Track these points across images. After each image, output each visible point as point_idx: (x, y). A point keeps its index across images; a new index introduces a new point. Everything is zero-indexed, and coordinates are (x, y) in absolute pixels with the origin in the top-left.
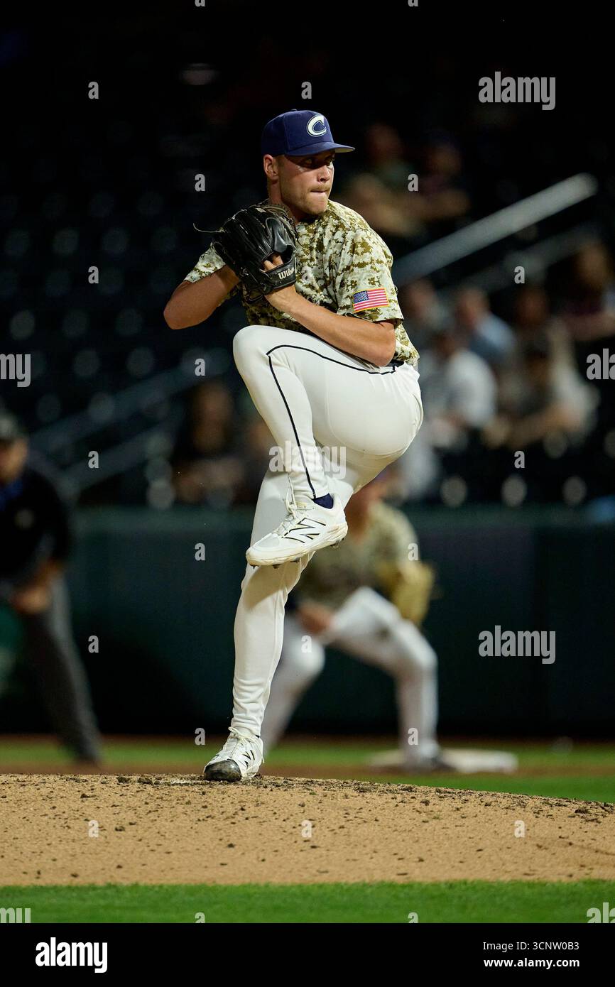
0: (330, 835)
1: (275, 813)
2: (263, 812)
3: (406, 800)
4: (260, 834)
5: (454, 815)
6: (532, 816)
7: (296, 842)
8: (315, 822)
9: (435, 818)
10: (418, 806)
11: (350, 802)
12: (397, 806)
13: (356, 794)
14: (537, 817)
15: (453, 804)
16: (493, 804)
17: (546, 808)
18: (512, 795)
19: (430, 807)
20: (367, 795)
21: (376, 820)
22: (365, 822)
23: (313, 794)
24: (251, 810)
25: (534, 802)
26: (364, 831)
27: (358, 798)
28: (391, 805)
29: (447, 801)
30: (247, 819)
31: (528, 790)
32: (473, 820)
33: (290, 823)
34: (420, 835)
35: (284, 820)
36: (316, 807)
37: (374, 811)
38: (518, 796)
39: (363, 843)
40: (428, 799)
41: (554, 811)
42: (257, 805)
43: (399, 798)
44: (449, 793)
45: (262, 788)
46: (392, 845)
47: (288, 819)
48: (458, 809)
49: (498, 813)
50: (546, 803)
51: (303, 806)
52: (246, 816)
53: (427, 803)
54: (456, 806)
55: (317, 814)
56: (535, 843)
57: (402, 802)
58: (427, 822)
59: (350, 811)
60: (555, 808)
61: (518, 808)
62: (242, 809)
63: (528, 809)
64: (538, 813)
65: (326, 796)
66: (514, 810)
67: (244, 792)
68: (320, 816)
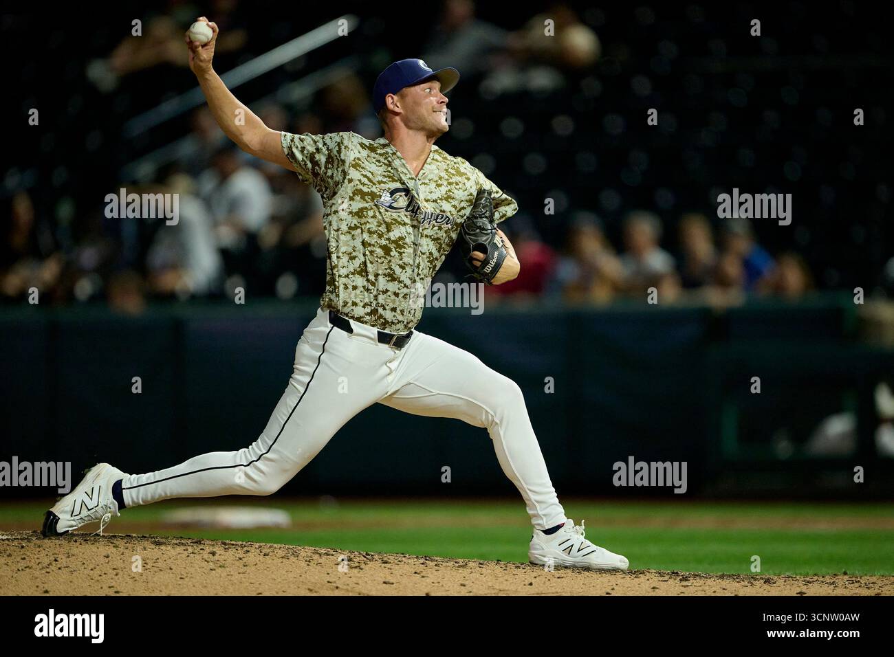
0: (130, 581)
1: (84, 564)
2: (73, 563)
3: (196, 551)
4: (71, 582)
5: (237, 563)
6: (304, 564)
7: (102, 588)
8: (118, 571)
9: (220, 566)
10: (206, 557)
11: (148, 553)
12: (188, 556)
13: (153, 546)
14: (308, 565)
15: (236, 555)
16: (271, 554)
17: (316, 557)
18: (287, 546)
19: (217, 557)
20: (163, 547)
21: (171, 569)
22: (161, 570)
23: (117, 547)
24: (63, 561)
25: (306, 552)
26: (161, 578)
27: (155, 550)
28: (184, 556)
29: (231, 552)
30: (60, 569)
31: (301, 542)
32: (253, 568)
33: (97, 572)
34: (208, 581)
35: (92, 570)
36: (119, 558)
37: (169, 561)
38: (291, 547)
39: (159, 589)
40: (214, 550)
41: (323, 560)
42: (69, 557)
43: (190, 550)
44: (233, 545)
45: (73, 542)
46: (185, 590)
47: (95, 568)
48: (240, 559)
49: (275, 561)
50: (316, 552)
51: (108, 557)
52: (59, 566)
53: (213, 554)
54: (238, 556)
55: (119, 564)
56: (307, 587)
57: (193, 553)
58: (214, 570)
59: (148, 561)
60: (324, 557)
61: (292, 557)
62: (56, 560)
63: (300, 558)
64: (310, 562)
65: (127, 548)
66: (288, 559)
67: (57, 546)
68: (123, 566)
